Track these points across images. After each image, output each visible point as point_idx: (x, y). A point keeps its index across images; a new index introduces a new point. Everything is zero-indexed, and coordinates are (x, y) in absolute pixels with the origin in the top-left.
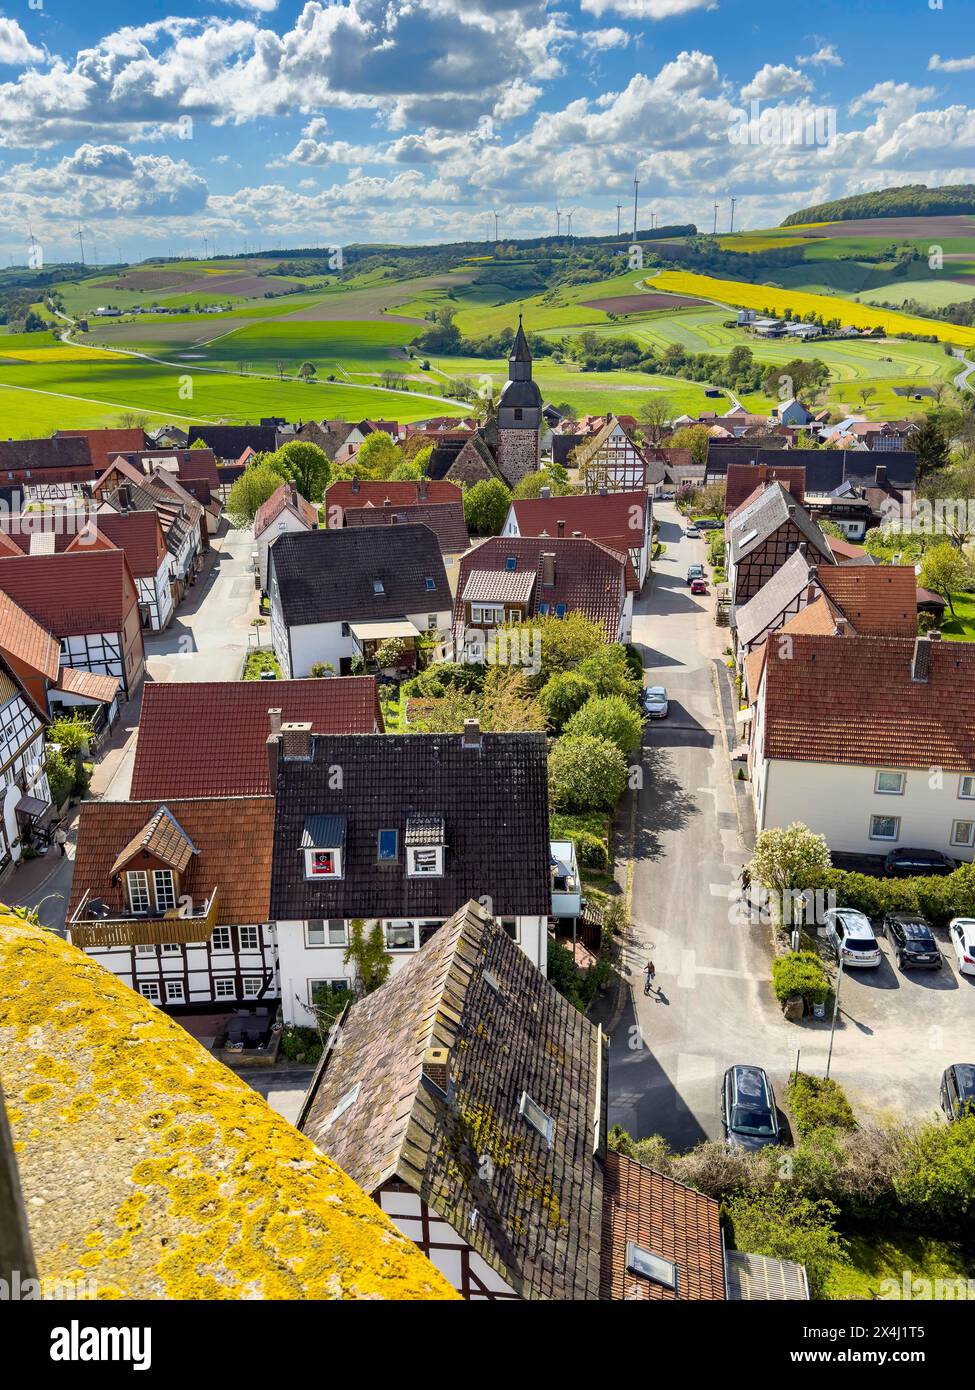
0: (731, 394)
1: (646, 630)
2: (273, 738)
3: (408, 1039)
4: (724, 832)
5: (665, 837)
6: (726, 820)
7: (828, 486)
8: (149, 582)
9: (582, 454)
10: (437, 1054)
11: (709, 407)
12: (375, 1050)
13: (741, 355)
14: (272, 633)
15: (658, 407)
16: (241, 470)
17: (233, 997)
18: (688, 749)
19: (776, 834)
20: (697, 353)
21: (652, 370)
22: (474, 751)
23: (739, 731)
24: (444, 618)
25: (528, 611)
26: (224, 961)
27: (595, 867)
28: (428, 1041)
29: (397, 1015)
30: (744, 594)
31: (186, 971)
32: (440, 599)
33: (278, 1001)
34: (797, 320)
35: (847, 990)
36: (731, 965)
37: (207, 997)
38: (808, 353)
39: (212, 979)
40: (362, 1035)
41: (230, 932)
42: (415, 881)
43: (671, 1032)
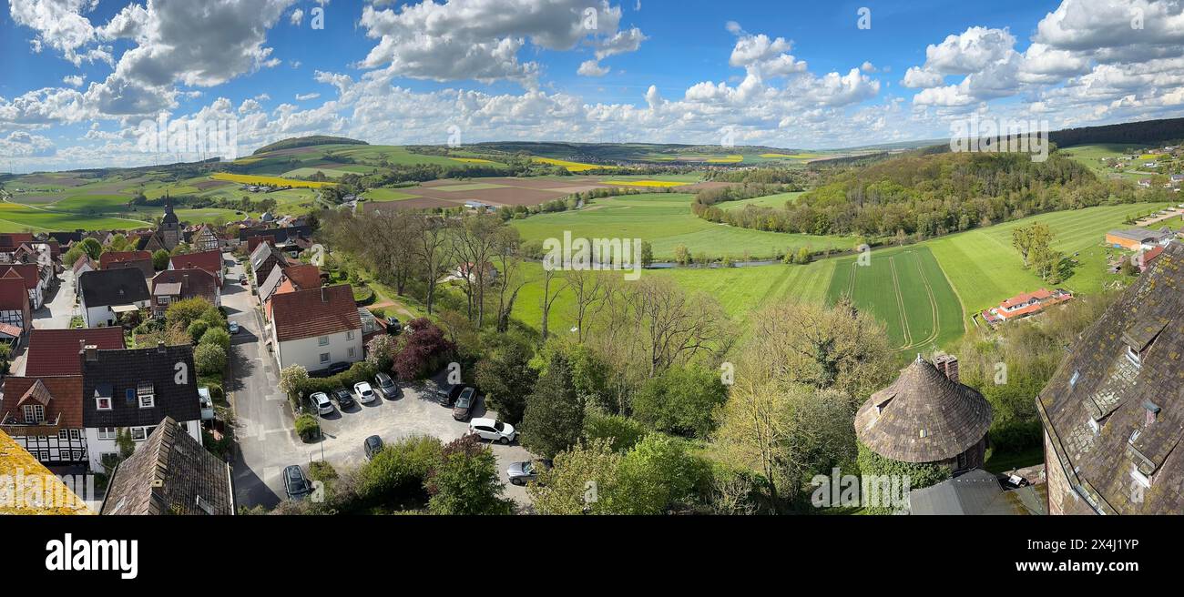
0: (245, 213)
1: (227, 301)
2: (82, 352)
3: (145, 477)
4: (268, 374)
5: (245, 380)
6: (268, 369)
7: (283, 241)
8: (33, 290)
9: (195, 238)
10: (157, 483)
11: (238, 218)
12: (131, 482)
13: (246, 199)
14: (81, 310)
15: (220, 219)
16: (68, 248)
17: (69, 459)
18: (248, 344)
19: (287, 370)
20: (231, 200)
21: (216, 207)
22: (162, 355)
23: (267, 334)
24: (148, 303)
25: (180, 297)
26: (64, 444)
27: (218, 397)
28: (153, 478)
29: (139, 467)
30: (260, 282)
31: (49, 448)
32: (146, 295)
33: (88, 462)
34: (263, 186)
35: (323, 423)
36: (279, 427)
37: (58, 459)
38: (268, 197)
39: (60, 452)
40: (125, 476)
41: (68, 431)
42: (143, 410)
43: (259, 460)
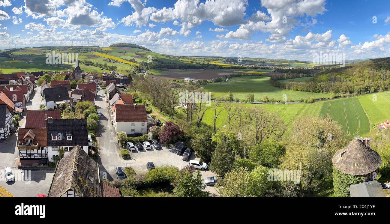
0: (104, 70)
1: (97, 103)
2: (46, 119)
4: (111, 132)
5: (103, 134)
6: (111, 130)
7: (119, 84)
8: (26, 95)
9: (86, 77)
10: (75, 169)
11: (102, 71)
13: (106, 64)
14: (44, 103)
15: (96, 71)
16: (38, 78)
17: (41, 157)
18: (105, 121)
19: (119, 133)
20: (100, 64)
21: (94, 66)
22: (76, 122)
23: (111, 118)
24: (69, 101)
25: (81, 100)
26: (40, 152)
27: (93, 138)
30: (110, 98)
31: (34, 153)
32: (68, 98)
33: (48, 158)
34: (112, 60)
35: (131, 153)
36: (115, 152)
37: (37, 157)
38: (114, 65)
39: (38, 155)
40: (62, 164)
41: (41, 147)
42: (68, 141)
43: (107, 162)
